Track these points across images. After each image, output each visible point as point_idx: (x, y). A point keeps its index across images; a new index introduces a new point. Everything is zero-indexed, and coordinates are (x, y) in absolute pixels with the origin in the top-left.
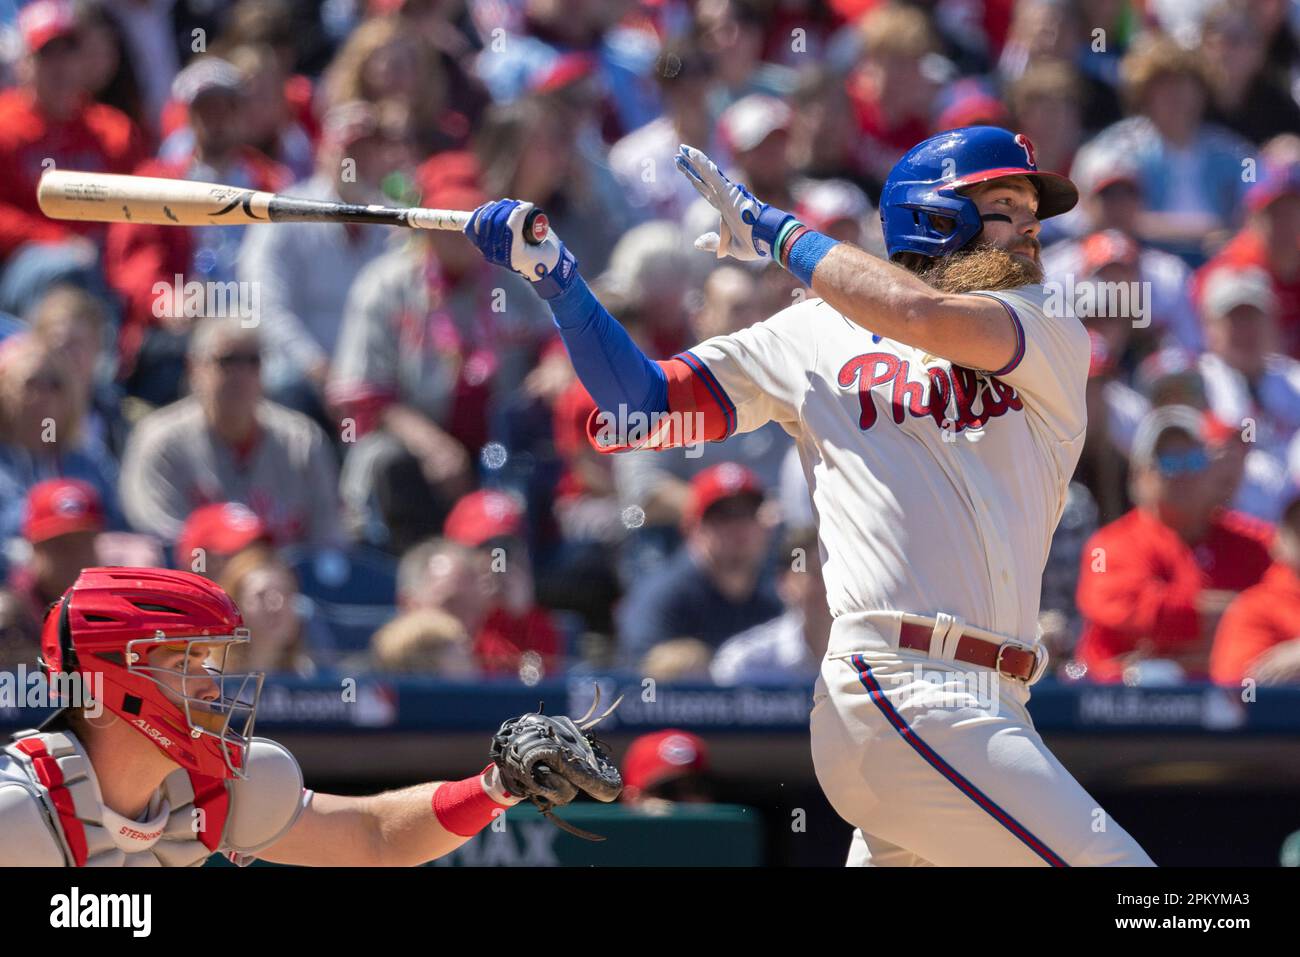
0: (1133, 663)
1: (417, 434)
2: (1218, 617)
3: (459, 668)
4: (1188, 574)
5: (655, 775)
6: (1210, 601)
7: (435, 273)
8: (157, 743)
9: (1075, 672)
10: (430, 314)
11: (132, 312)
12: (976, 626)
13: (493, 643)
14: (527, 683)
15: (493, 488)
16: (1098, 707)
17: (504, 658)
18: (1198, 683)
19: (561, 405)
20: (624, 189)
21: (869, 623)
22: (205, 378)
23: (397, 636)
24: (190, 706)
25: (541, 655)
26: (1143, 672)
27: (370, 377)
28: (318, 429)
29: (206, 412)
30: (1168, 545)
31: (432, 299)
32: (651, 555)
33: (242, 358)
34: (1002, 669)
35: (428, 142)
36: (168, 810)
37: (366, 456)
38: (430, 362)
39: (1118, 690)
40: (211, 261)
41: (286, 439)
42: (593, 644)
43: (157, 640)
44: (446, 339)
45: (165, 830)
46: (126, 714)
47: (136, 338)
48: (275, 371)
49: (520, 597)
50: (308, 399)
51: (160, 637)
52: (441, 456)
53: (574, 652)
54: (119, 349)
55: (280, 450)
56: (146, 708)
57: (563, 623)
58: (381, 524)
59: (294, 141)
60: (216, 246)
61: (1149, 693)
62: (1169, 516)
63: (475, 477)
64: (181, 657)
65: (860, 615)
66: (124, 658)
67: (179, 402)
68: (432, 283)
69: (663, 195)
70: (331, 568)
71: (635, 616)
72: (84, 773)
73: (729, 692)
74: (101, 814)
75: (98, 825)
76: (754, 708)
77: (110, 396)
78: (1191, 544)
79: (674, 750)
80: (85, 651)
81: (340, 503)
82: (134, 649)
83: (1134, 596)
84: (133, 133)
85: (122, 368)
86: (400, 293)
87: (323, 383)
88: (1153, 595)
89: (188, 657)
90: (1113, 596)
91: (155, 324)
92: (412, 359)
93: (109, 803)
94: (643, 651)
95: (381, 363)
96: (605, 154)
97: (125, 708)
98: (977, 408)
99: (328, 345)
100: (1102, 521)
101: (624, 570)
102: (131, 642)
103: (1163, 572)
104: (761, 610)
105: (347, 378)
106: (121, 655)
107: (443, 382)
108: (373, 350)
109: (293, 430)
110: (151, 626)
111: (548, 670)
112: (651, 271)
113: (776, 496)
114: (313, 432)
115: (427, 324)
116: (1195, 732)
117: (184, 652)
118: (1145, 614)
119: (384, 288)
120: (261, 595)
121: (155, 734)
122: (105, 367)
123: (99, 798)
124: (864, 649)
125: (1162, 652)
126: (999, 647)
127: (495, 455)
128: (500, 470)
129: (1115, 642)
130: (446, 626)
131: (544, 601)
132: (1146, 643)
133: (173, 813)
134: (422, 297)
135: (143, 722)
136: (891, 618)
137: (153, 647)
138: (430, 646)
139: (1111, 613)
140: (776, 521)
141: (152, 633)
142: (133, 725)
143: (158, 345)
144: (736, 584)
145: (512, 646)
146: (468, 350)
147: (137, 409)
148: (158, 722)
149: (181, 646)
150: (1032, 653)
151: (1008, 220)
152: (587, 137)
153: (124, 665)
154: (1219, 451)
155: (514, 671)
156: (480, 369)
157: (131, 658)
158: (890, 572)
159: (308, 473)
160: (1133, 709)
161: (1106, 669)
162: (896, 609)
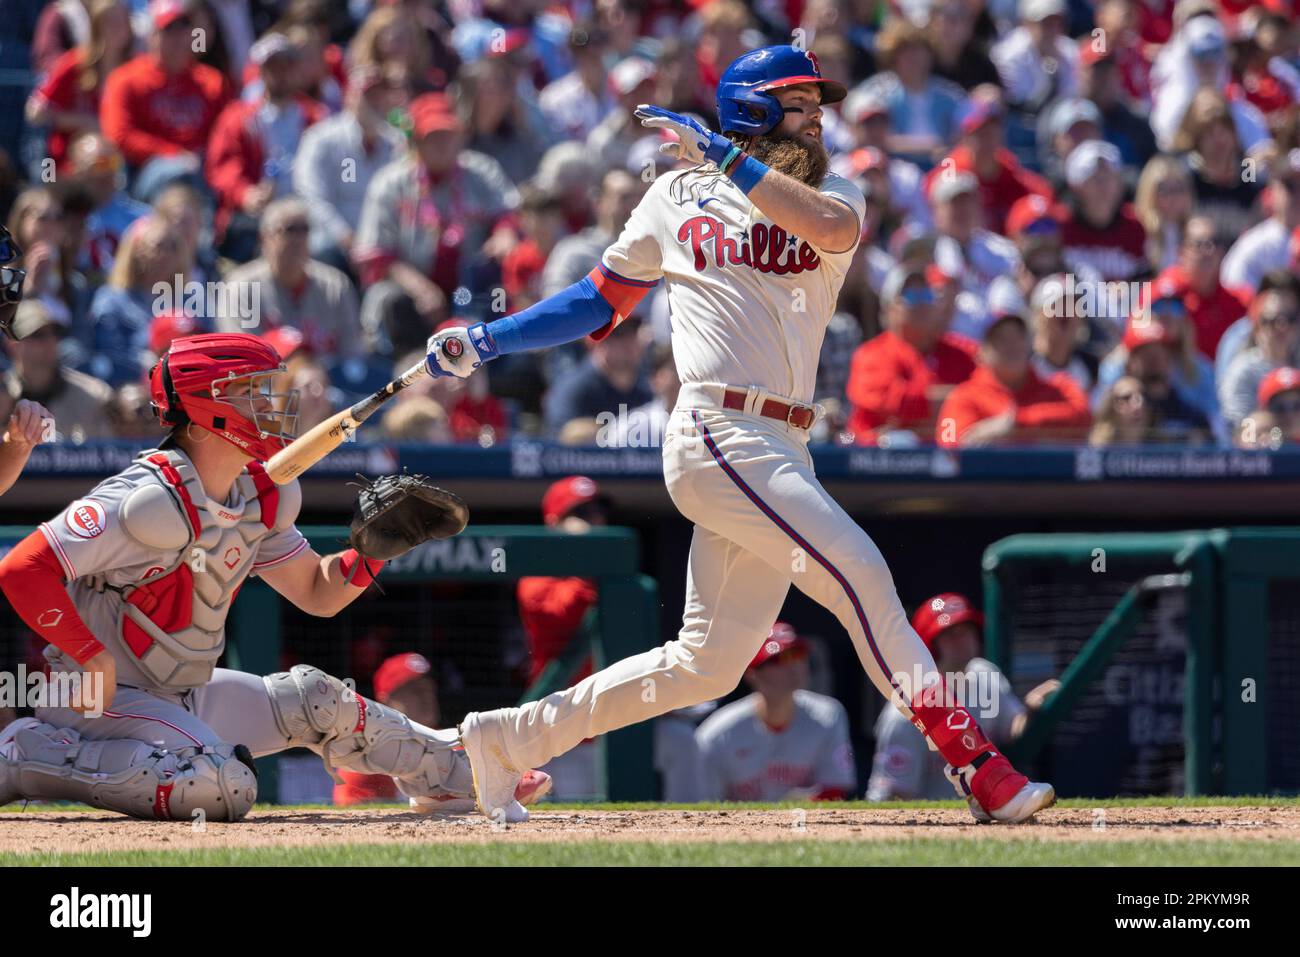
0: (884, 433)
1: (412, 282)
2: (941, 403)
3: (440, 436)
4: (922, 374)
5: (569, 503)
6: (936, 392)
7: (424, 174)
8: (239, 446)
9: (846, 439)
10: (420, 202)
11: (222, 202)
12: (776, 394)
13: (462, 419)
14: (483, 446)
15: (461, 317)
16: (861, 462)
17: (469, 430)
18: (929, 445)
19: (506, 263)
20: (548, 119)
21: (703, 391)
22: (272, 245)
23: (400, 415)
24: (258, 419)
25: (494, 428)
26: (893, 438)
27: (380, 243)
28: (346, 277)
29: (272, 267)
30: (908, 355)
31: (421, 192)
32: (566, 361)
33: (298, 229)
34: (791, 421)
35: (418, 87)
36: (243, 501)
37: (377, 297)
38: (420, 233)
39: (875, 451)
40: (275, 168)
41: (324, 285)
42: (528, 422)
43: (230, 378)
44: (430, 219)
45: (243, 514)
46: (215, 430)
47: (226, 219)
48: (317, 241)
49: (480, 390)
50: (339, 258)
51: (232, 376)
52: (427, 297)
53: (515, 426)
54: (214, 225)
55: (320, 292)
56: (228, 423)
57: (508, 406)
58: (388, 341)
59: (330, 88)
60: (279, 157)
61: (896, 453)
62: (909, 334)
63: (449, 312)
64: (246, 388)
65: (698, 385)
66: (210, 394)
67: (255, 262)
68: (421, 181)
69: (575, 123)
70: (355, 371)
71: (556, 401)
72: (192, 476)
73: (618, 452)
74: (205, 502)
75: (204, 509)
76: (633, 463)
77: (208, 258)
78: (923, 354)
79: (582, 487)
80: (183, 392)
81: (360, 328)
82: (216, 386)
83: (885, 389)
84: (224, 83)
85: (217, 238)
86: (400, 188)
87: (349, 247)
88: (898, 388)
89: (251, 388)
90: (872, 390)
91: (238, 209)
92: (408, 231)
93: (209, 494)
94: (560, 425)
95: (388, 233)
96: (536, 97)
97: (214, 426)
98: (782, 260)
99: (353, 223)
100: (865, 338)
101: (548, 372)
102: (214, 382)
103: (904, 373)
104: (638, 398)
105: (366, 244)
106: (208, 391)
107: (428, 246)
108: (382, 226)
109: (330, 280)
110: (225, 370)
111: (498, 438)
112: (566, 174)
113: (649, 322)
114: (342, 279)
115: (418, 208)
116: (925, 478)
117: (249, 384)
118: (893, 400)
119: (389, 185)
120: (307, 386)
121: (237, 440)
122: (205, 238)
123: (204, 493)
124: (700, 407)
125: (904, 425)
126: (790, 407)
127: (463, 296)
128: (466, 306)
129: (873, 419)
130: (431, 408)
131: (496, 392)
132: (894, 420)
133: (247, 503)
134: (415, 191)
135: (228, 433)
136: (718, 388)
137: (227, 384)
138: (420, 422)
139: (870, 400)
140: (649, 340)
141: (227, 375)
142: (221, 436)
143: (241, 223)
144: (622, 380)
145: (474, 421)
146: (444, 225)
147: (226, 266)
148: (238, 432)
149: (247, 381)
150: (811, 410)
151: (801, 111)
152: (524, 85)
153: (211, 398)
154: (941, 291)
155: (476, 439)
156: (453, 237)
157: (215, 392)
158: (718, 355)
159: (339, 309)
160: (884, 464)
161: (867, 436)
162: (722, 382)
